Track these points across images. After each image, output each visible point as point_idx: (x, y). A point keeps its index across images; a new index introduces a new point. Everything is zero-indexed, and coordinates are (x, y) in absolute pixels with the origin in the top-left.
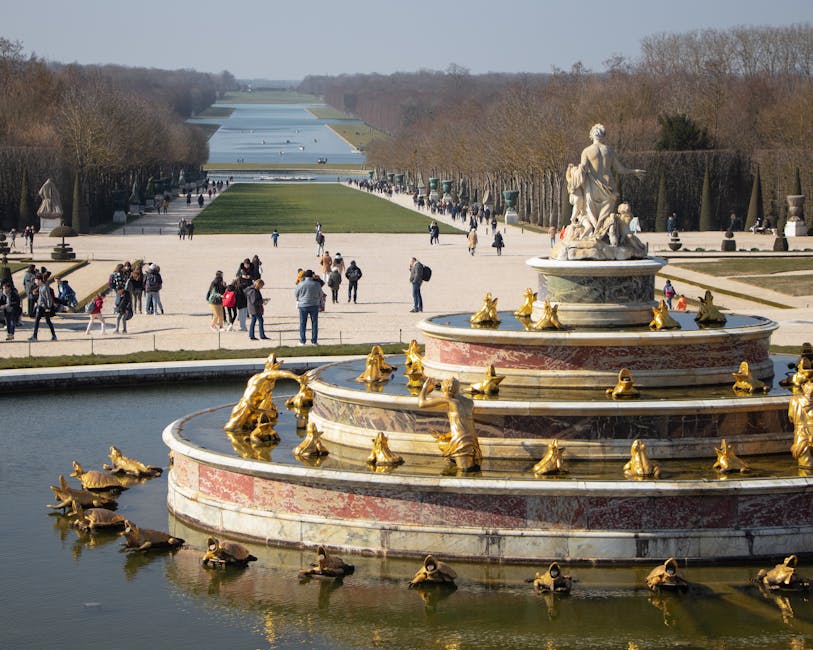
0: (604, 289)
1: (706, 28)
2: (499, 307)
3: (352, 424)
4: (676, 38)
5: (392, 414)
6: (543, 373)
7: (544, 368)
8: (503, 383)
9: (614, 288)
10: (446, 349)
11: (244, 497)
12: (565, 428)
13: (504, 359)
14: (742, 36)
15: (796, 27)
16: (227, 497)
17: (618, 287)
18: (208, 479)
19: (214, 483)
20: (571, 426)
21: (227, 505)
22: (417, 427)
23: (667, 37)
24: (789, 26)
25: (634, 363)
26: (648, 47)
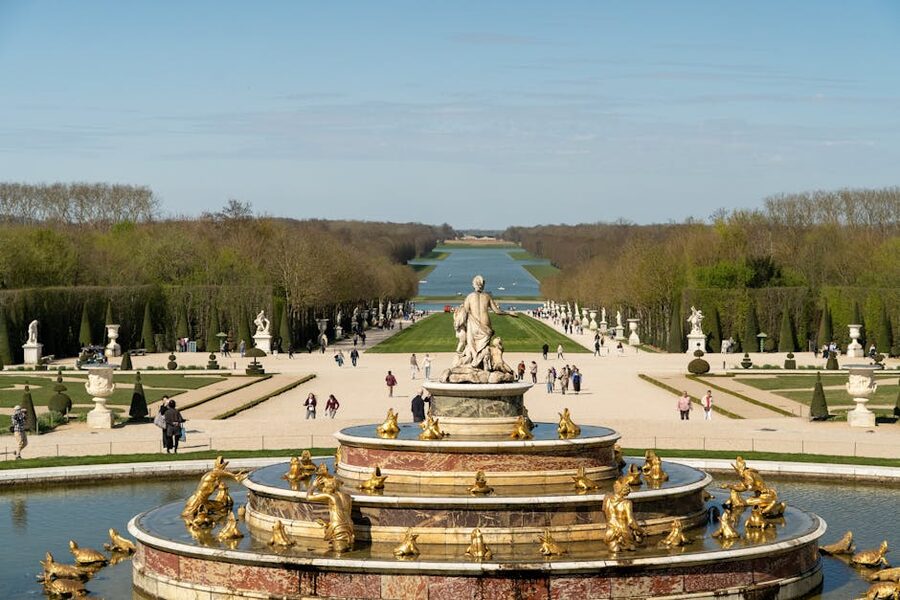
0: (478, 407)
1: (817, 190)
2: (400, 420)
3: (268, 514)
4: (792, 198)
5: (296, 506)
6: (423, 474)
7: (423, 470)
8: (386, 481)
9: (486, 406)
10: (351, 453)
11: (173, 572)
12: (426, 518)
13: (393, 462)
14: (846, 196)
15: (888, 189)
16: (161, 571)
17: (489, 405)
18: (150, 556)
19: (154, 559)
20: (431, 517)
21: (161, 578)
22: (314, 516)
23: (785, 196)
24: (882, 189)
25: (494, 466)
26: (770, 204)
